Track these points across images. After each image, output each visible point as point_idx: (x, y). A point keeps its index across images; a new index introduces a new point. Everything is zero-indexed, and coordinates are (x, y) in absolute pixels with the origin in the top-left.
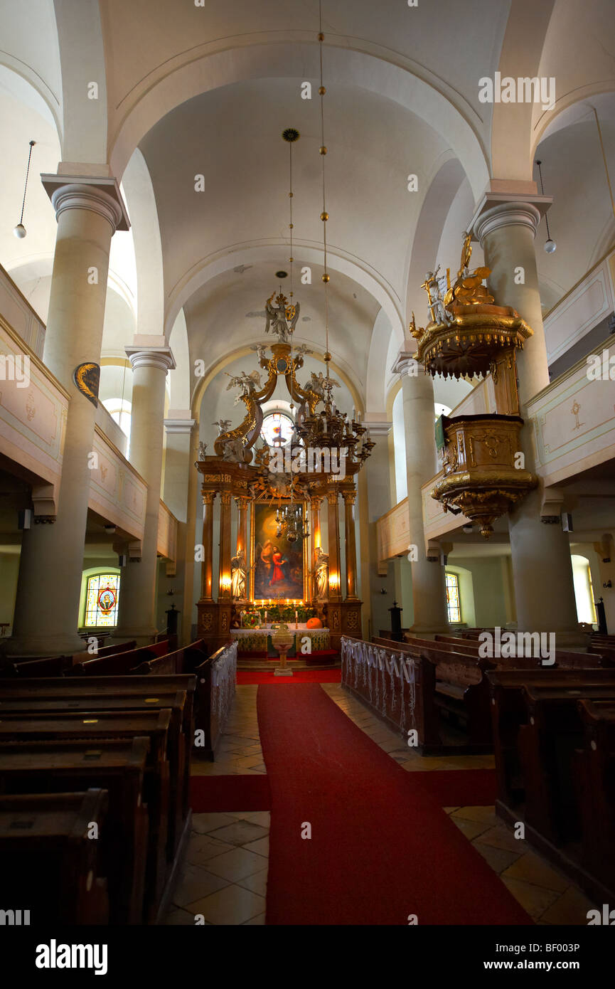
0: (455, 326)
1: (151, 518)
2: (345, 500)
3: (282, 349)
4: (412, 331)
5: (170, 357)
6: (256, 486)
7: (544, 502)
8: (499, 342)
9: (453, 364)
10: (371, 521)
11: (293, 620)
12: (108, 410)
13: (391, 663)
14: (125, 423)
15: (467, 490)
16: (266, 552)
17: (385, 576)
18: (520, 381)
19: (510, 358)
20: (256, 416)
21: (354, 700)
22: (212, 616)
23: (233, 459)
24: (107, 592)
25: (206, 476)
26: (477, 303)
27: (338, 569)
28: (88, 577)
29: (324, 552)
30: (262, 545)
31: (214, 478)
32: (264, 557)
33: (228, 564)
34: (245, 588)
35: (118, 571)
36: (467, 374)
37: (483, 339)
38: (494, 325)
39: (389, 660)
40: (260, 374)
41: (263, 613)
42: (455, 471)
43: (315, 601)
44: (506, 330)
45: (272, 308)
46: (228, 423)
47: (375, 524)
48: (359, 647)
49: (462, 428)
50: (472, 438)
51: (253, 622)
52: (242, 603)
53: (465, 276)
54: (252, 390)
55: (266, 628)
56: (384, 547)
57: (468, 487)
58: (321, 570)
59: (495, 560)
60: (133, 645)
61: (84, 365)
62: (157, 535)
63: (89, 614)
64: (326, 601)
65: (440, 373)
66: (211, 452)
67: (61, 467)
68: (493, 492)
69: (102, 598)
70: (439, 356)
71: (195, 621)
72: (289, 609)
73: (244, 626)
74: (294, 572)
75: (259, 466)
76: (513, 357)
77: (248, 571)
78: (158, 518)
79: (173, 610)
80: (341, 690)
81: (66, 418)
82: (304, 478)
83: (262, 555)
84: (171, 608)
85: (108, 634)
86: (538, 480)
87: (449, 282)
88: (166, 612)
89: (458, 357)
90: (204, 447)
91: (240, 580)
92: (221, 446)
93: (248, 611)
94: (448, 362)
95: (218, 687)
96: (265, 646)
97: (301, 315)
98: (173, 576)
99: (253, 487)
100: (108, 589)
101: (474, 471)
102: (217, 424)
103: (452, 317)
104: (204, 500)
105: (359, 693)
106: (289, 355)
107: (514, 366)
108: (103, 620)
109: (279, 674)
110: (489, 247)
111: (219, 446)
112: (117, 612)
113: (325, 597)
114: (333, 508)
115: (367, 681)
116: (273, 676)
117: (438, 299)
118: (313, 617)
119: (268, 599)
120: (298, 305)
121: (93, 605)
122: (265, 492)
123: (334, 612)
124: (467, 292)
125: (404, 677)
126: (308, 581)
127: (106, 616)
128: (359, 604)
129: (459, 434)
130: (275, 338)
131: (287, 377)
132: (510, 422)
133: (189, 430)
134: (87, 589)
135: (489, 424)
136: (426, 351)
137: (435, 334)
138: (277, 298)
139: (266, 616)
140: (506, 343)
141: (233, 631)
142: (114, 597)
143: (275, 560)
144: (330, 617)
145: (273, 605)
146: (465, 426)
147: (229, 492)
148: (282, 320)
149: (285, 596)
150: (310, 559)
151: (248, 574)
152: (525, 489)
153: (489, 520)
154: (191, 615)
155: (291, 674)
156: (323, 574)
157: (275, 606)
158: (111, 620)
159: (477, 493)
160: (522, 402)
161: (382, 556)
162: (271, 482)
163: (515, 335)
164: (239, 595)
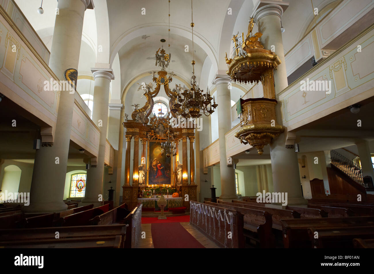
0: (247, 57)
1: (102, 147)
2: (190, 141)
3: (163, 73)
4: (227, 60)
5: (112, 74)
6: (150, 134)
7: (287, 138)
8: (267, 66)
9: (243, 77)
10: (201, 150)
11: (166, 194)
12: (83, 99)
13: (218, 214)
14: (91, 105)
15: (252, 133)
16: (154, 163)
17: (207, 174)
18: (276, 84)
19: (271, 74)
20: (151, 103)
21: (197, 231)
22: (129, 192)
23: (140, 121)
24: (81, 182)
25: (128, 129)
26: (257, 48)
27: (187, 170)
28: (72, 175)
29: (181, 163)
30: (153, 160)
31: (131, 130)
32: (153, 166)
33: (137, 168)
34: (145, 179)
35: (86, 172)
36: (250, 81)
37: (260, 64)
38: (265, 58)
39: (217, 212)
40: (153, 84)
41: (152, 191)
42: (247, 124)
43: (176, 185)
44: (270, 60)
45: (158, 55)
46: (138, 105)
47: (202, 151)
48: (200, 206)
49: (250, 104)
50: (255, 109)
51: (148, 195)
52: (143, 186)
53: (251, 36)
54: (149, 91)
55: (154, 198)
56: (206, 161)
57: (253, 131)
58: (179, 171)
59: (254, 167)
60: (92, 206)
61: (69, 69)
62: (104, 155)
63: (72, 192)
64: (181, 185)
65: (238, 81)
66: (130, 118)
67: (56, 119)
68: (265, 134)
69: (78, 185)
70: (239, 71)
71: (121, 194)
72: (164, 189)
73: (144, 196)
74: (166, 172)
75: (152, 125)
76: (272, 73)
77: (146, 172)
78: (105, 147)
79: (111, 189)
80: (190, 225)
81: (60, 95)
82: (172, 130)
83: (152, 165)
84: (110, 189)
85: (80, 201)
86: (284, 128)
87: (243, 39)
88: (108, 190)
89: (247, 73)
90: (127, 116)
91: (142, 176)
92: (135, 116)
93: (146, 190)
94: (242, 75)
95: (135, 228)
96: (153, 206)
97: (172, 59)
98: (111, 174)
99: (149, 134)
100: (81, 180)
101: (256, 124)
102: (133, 106)
103: (246, 53)
104: (126, 140)
105: (201, 228)
106: (166, 76)
107: (273, 78)
108: (78, 194)
109: (161, 218)
110: (261, 24)
111: (134, 115)
112: (85, 191)
113: (180, 184)
114: (185, 144)
115: (204, 222)
116: (157, 219)
117: (240, 45)
118: (175, 192)
119: (155, 184)
120: (170, 55)
121: (74, 188)
122: (154, 137)
123: (185, 190)
124: (251, 43)
125: (226, 221)
126: (173, 176)
127: (80, 192)
128: (196, 186)
129: (248, 108)
130: (159, 69)
131: (165, 86)
132: (272, 102)
133: (120, 109)
134: (71, 180)
135: (262, 103)
136: (233, 70)
137: (238, 61)
138: (161, 51)
139: (154, 192)
140: (270, 66)
141: (139, 199)
142: (83, 184)
143: (158, 167)
144: (183, 192)
145: (157, 187)
146: (251, 103)
147: (138, 136)
148: (163, 61)
149: (162, 183)
150: (174, 167)
151: (146, 173)
152: (279, 133)
153: (262, 147)
154: (120, 192)
155: (166, 218)
156: (180, 173)
157: (158, 188)
158: (82, 194)
159: (257, 134)
160: (277, 93)
161: (205, 165)
162: (157, 132)
163: (274, 63)
164: (142, 183)
